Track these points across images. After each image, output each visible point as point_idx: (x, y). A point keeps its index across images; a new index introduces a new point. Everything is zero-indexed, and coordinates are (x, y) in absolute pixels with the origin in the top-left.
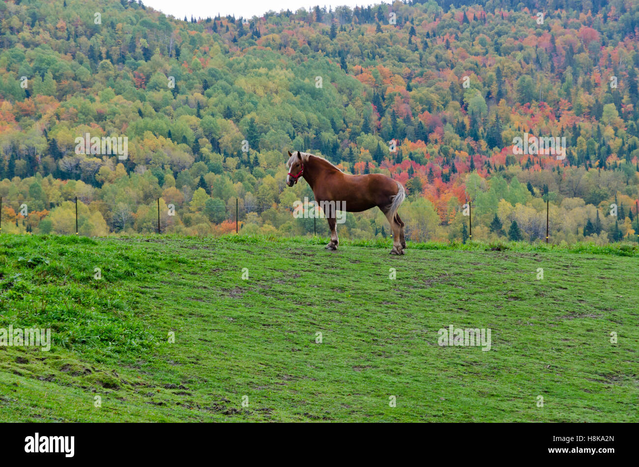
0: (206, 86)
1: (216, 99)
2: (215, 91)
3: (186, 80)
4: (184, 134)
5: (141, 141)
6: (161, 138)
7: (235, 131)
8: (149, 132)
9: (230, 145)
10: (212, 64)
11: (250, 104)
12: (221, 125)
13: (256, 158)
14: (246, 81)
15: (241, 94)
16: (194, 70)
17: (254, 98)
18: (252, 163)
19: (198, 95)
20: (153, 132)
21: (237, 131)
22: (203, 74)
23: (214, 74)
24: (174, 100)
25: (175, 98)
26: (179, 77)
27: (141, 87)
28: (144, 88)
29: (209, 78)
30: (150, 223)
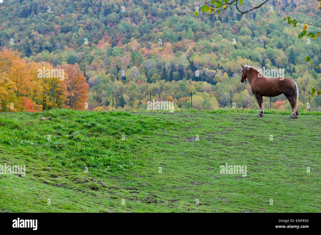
0: (268, 32)
1: (274, 39)
2: (273, 35)
3: (258, 30)
4: (257, 57)
5: (236, 61)
6: (245, 59)
7: (283, 55)
8: (239, 56)
9: (280, 62)
10: (271, 21)
11: (291, 41)
12: (276, 52)
13: (294, 68)
14: (289, 30)
15: (286, 36)
16: (262, 24)
17: (293, 38)
18: (292, 71)
19: (264, 37)
20: (241, 56)
21: (284, 55)
22: (267, 27)
23: (272, 27)
24: (252, 40)
25: (253, 39)
26: (255, 28)
27: (236, 34)
28: (237, 35)
29: (270, 29)
30: (240, 102)
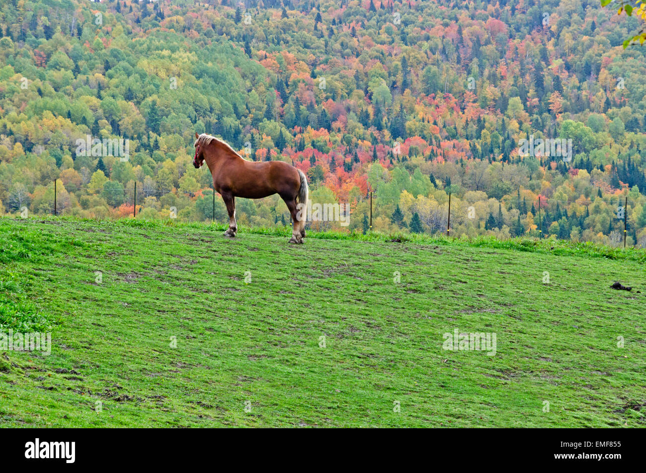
0: (107, 67)
1: (117, 79)
2: (116, 72)
3: (87, 60)
4: (84, 115)
5: (40, 121)
6: (60, 118)
7: (135, 113)
8: (48, 111)
9: (130, 127)
10: (113, 45)
11: (152, 86)
12: (122, 107)
13: (156, 141)
14: (149, 63)
15: (143, 76)
16: (95, 50)
17: (157, 80)
18: (152, 146)
19: (99, 75)
20: (52, 111)
21: (138, 114)
22: (105, 55)
23: (116, 55)
24: (74, 80)
25: (76, 78)
26: (81, 56)
27: (41, 66)
28: (44, 67)
29: (110, 59)
30: (47, 205)
